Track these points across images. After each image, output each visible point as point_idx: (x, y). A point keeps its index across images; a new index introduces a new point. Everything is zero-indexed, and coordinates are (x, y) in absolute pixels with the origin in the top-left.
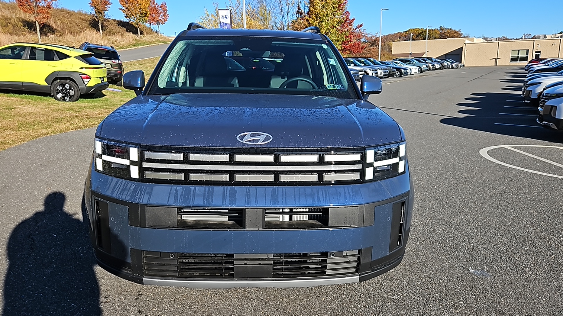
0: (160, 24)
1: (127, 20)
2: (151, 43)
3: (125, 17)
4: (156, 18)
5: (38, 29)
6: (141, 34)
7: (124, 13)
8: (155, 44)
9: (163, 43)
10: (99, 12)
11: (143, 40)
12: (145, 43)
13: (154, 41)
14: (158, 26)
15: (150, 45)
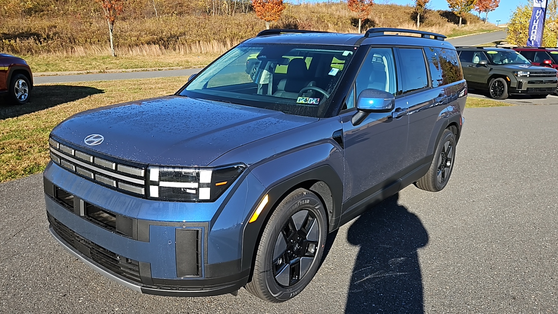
0: (489, 11)
1: (450, 10)
2: (471, 33)
3: (449, 7)
4: (485, 5)
5: (360, 26)
6: (463, 23)
7: (449, 3)
8: (475, 34)
9: (486, 32)
10: (419, 5)
11: (463, 30)
12: (463, 33)
13: (476, 30)
14: (487, 14)
15: (469, 35)
